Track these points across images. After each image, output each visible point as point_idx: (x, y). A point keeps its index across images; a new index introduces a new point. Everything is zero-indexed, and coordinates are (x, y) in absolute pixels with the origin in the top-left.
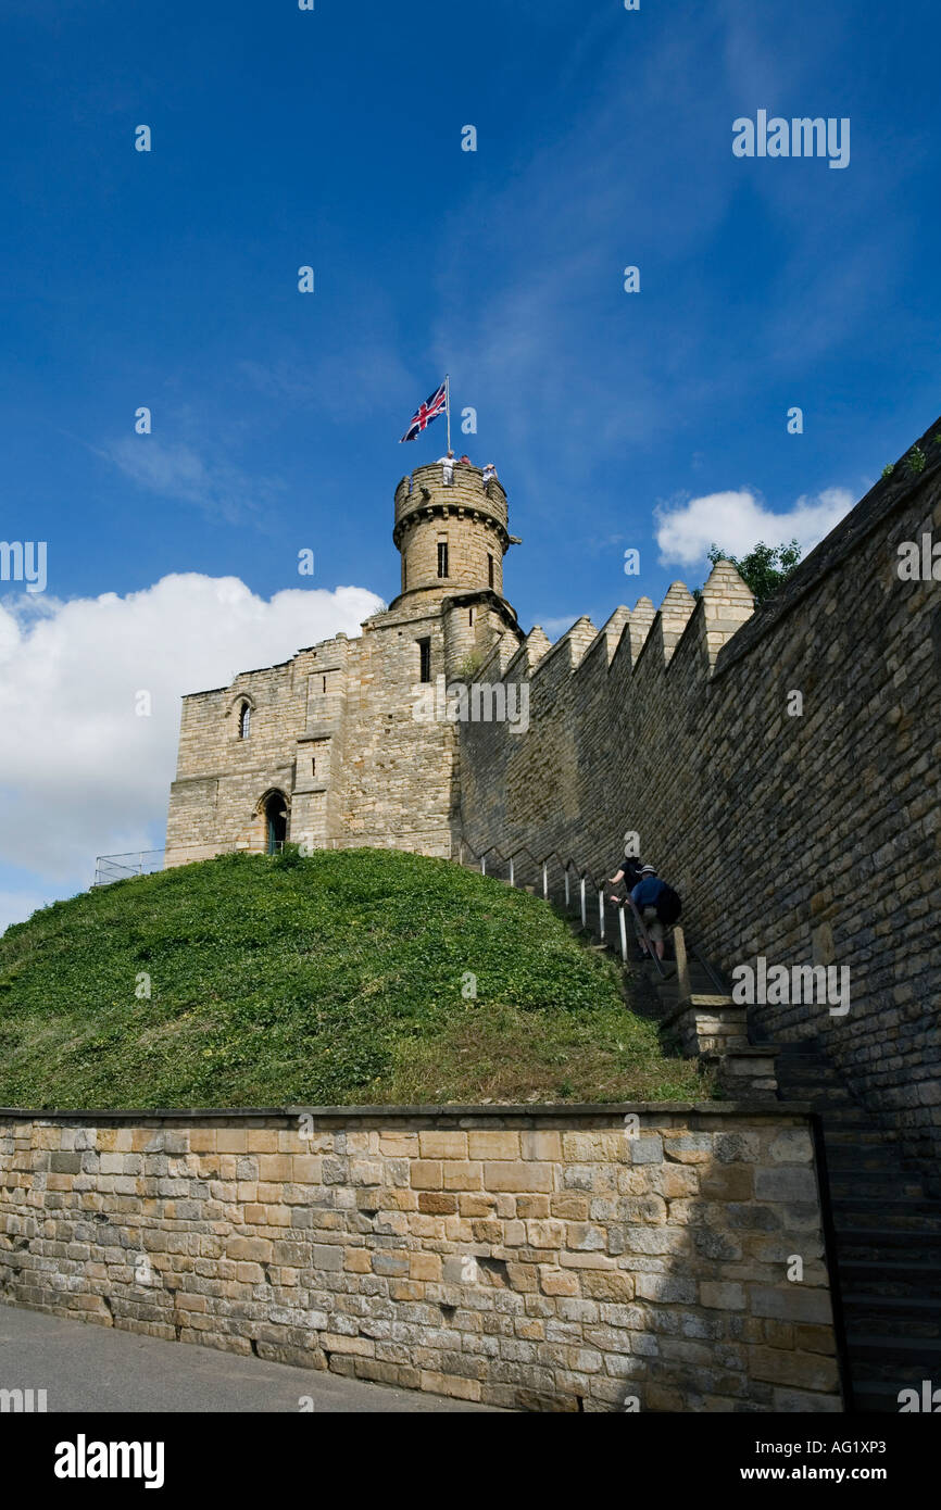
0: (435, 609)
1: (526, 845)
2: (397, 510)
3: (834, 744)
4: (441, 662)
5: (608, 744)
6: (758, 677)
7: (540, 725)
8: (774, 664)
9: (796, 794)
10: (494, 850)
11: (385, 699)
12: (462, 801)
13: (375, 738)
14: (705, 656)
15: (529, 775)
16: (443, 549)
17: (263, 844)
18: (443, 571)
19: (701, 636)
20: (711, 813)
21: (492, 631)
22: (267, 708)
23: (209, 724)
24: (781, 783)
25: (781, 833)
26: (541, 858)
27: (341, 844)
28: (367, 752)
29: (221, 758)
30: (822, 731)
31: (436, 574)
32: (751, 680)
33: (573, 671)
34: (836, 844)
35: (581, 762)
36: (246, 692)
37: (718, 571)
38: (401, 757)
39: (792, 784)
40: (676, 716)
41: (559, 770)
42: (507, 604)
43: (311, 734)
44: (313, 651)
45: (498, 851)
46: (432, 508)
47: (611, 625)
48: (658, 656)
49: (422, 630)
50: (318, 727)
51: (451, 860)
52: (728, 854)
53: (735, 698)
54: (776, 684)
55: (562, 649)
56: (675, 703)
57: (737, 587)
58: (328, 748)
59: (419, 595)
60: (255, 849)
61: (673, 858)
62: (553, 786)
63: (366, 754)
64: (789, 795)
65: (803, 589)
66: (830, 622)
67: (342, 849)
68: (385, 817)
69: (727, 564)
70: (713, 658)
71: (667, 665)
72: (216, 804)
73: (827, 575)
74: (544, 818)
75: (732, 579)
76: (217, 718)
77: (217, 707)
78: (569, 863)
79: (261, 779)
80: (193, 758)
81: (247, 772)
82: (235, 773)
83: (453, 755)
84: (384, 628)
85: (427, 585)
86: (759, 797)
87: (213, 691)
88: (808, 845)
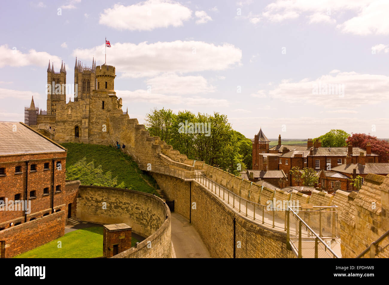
0: (105, 96)
4: (106, 106)
11: (96, 111)
12: (110, 131)
15: (125, 136)
16: (106, 83)
22: (74, 109)
23: (62, 110)
29: (65, 117)
31: (105, 88)
35: (135, 141)
36: (70, 105)
43: (84, 117)
46: (105, 75)
49: (103, 99)
58: (88, 120)
59: (103, 92)
62: (130, 140)
63: (93, 120)
72: (65, 127)
74: (128, 144)
77: (64, 107)
79: (74, 123)
80: (59, 117)
81: (71, 121)
84: (96, 97)
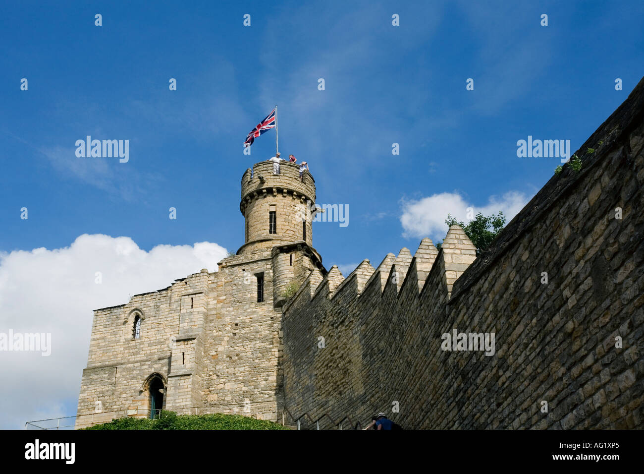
0: (267, 254)
1: (328, 412)
2: (243, 190)
3: (531, 345)
4: (271, 288)
5: (382, 344)
6: (479, 300)
7: (337, 331)
8: (489, 292)
9: (507, 379)
10: (306, 415)
11: (233, 313)
12: (285, 382)
13: (226, 339)
14: (445, 286)
15: (330, 364)
16: (273, 215)
17: (146, 412)
18: (273, 229)
19: (442, 273)
20: (451, 391)
21: (305, 269)
22: (152, 318)
23: (112, 329)
24: (497, 371)
25: (499, 405)
26: (338, 421)
27: (201, 412)
28: (220, 349)
29: (119, 353)
30: (523, 336)
31: (268, 231)
32: (475, 302)
33: (359, 296)
34: (535, 414)
35: (365, 356)
36: (138, 308)
37: (452, 232)
38: (243, 351)
39: (504, 372)
40: (427, 326)
41: (350, 361)
42: (315, 251)
43: (183, 336)
44: (185, 281)
45: (309, 416)
46: (266, 189)
47: (383, 266)
48: (414, 286)
49: (259, 267)
50: (187, 331)
51: (277, 422)
52: (464, 419)
53: (464, 315)
54: (492, 305)
55: (351, 280)
56: (426, 317)
57: (465, 242)
58: (193, 345)
59: (257, 245)
60: (141, 415)
61: (427, 421)
62: (346, 372)
63: (219, 349)
64: (503, 379)
65: (507, 244)
66: (525, 265)
67: (202, 415)
68: (232, 393)
69: (458, 228)
70: (450, 288)
71: (420, 291)
72: (115, 384)
73: (522, 235)
74: (340, 393)
75: (462, 237)
76: (117, 325)
77: (118, 318)
78: (357, 425)
79: (147, 367)
80: (100, 352)
81: (137, 362)
82: (129, 363)
83: (279, 351)
84: (233, 266)
85: (262, 238)
86: (483, 381)
87: (115, 307)
88: (517, 414)
